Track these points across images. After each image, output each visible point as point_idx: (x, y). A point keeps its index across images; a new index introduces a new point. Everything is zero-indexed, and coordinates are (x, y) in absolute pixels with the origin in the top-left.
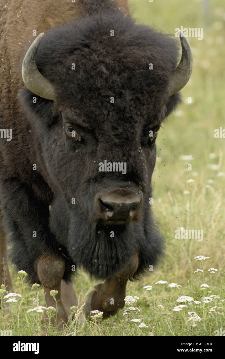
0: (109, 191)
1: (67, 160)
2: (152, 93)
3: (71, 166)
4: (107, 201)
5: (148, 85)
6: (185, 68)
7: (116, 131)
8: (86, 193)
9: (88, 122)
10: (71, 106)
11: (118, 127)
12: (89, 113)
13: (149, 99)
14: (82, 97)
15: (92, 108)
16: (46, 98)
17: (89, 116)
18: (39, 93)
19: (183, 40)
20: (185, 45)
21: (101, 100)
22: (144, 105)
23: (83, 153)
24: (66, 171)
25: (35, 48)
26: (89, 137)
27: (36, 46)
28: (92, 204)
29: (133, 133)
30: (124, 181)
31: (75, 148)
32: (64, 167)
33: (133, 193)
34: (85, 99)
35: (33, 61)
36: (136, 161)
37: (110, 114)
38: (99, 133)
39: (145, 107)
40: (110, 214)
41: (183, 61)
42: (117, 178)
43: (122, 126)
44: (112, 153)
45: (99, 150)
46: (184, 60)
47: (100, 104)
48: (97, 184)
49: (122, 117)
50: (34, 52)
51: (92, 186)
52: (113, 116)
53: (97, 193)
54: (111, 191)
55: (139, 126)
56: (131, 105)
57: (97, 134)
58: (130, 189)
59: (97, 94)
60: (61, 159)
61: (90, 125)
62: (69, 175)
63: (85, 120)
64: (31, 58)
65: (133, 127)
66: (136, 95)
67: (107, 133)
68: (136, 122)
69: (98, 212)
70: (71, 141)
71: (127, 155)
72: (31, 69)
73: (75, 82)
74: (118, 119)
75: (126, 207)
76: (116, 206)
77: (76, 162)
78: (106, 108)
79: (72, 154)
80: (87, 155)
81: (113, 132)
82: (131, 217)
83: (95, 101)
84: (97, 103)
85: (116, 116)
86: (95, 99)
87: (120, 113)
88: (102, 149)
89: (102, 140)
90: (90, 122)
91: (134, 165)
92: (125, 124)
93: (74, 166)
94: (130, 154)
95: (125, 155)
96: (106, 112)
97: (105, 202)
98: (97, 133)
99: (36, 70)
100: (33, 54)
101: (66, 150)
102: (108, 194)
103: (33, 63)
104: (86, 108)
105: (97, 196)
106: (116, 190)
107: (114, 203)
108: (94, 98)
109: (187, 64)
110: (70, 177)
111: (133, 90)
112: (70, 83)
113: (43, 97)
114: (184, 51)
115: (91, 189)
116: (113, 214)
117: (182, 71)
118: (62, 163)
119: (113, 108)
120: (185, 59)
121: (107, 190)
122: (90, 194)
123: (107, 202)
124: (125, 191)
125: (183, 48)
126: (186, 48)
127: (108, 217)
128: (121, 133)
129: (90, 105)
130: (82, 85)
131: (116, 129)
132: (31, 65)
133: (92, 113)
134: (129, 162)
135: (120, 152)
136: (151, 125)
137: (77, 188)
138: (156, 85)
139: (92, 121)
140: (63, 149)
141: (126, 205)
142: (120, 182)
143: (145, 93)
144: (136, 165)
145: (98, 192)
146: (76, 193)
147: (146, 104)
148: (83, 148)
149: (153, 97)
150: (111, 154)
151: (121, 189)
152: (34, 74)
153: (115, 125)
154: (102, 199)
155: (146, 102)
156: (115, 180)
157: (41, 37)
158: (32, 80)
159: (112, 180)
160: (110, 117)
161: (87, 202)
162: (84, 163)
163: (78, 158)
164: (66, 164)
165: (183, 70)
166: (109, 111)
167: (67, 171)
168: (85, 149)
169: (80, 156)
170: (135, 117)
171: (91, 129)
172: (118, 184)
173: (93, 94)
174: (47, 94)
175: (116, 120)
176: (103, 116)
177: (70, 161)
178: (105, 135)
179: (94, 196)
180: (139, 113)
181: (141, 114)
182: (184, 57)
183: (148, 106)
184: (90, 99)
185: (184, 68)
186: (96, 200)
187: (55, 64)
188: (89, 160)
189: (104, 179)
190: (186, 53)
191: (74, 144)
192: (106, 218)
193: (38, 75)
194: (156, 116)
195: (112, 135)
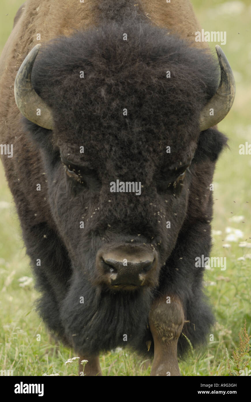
0: (111, 247)
1: (67, 207)
2: (172, 125)
3: (72, 215)
4: (109, 259)
5: (166, 114)
6: (225, 94)
7: (121, 171)
8: (87, 250)
9: (87, 161)
10: (68, 140)
11: (123, 166)
12: (89, 149)
13: (167, 132)
14: (80, 127)
15: (92, 142)
16: (45, 127)
17: (89, 152)
18: (36, 121)
19: (221, 57)
20: (224, 65)
21: (103, 131)
22: (159, 139)
23: (84, 197)
24: (66, 221)
25: (29, 63)
26: (90, 180)
27: (31, 61)
28: (94, 263)
29: (142, 173)
30: (131, 234)
31: (76, 191)
32: (64, 215)
33: (143, 250)
34: (84, 131)
35: (27, 80)
36: (148, 210)
37: (112, 150)
38: (103, 173)
39: (161, 142)
40: (114, 276)
41: (221, 85)
42: (122, 231)
43: (127, 165)
44: (116, 199)
45: (102, 194)
46: (223, 83)
47: (101, 136)
48: (98, 239)
49: (128, 153)
50: (28, 68)
51: (93, 240)
52: (115, 152)
53: (98, 249)
54: (115, 247)
55: (150, 165)
56: (141, 139)
57: (100, 175)
58: (138, 245)
59: (97, 125)
60: (61, 206)
61: (91, 164)
62: (69, 226)
63: (83, 158)
64: (24, 75)
65: (142, 167)
66: (148, 126)
67: (110, 173)
68: (146, 160)
69: (100, 274)
70: (72, 182)
71: (134, 201)
72: (24, 90)
73: (72, 108)
74: (121, 156)
75: (133, 268)
76: (119, 266)
77: (77, 210)
78: (108, 142)
79: (73, 199)
80: (90, 201)
81: (117, 172)
82: (142, 281)
83: (95, 133)
84: (98, 135)
85: (121, 152)
86: (95, 131)
87: (125, 149)
88: (105, 193)
89: (105, 182)
90: (90, 160)
91: (143, 214)
92: (131, 163)
93: (75, 214)
94: (139, 200)
95: (132, 201)
96: (107, 147)
97: (107, 261)
98: (100, 173)
99: (31, 90)
100: (26, 71)
101: (67, 194)
102: (111, 251)
103: (27, 82)
104: (85, 142)
105: (98, 254)
106: (121, 246)
107: (118, 262)
108: (94, 129)
109: (227, 89)
110: (71, 228)
111: (144, 120)
112: (67, 109)
113: (41, 126)
114: (223, 72)
115: (92, 244)
116: (117, 277)
117: (221, 98)
118: (62, 210)
119: (116, 141)
120: (225, 83)
121: (110, 245)
122: (92, 250)
123: (109, 261)
124: (132, 248)
125: (222, 68)
126: (226, 68)
127: (112, 280)
128: (126, 173)
129: (90, 137)
130: (80, 112)
131: (121, 168)
132: (24, 84)
133: (93, 148)
134: (138, 210)
135: (126, 197)
136: (172, 166)
137: (78, 243)
138: (177, 115)
139: (93, 158)
140: (64, 193)
141: (133, 265)
142: (126, 235)
143: (162, 124)
144: (146, 214)
145: (100, 248)
146: (77, 249)
147: (162, 138)
148: (85, 192)
149: (173, 130)
150: (114, 199)
151: (127, 244)
152: (28, 96)
153: (119, 164)
154: (103, 257)
155: (161, 135)
156: (119, 233)
157: (37, 50)
158: (26, 103)
159: (115, 233)
160: (112, 153)
161: (88, 260)
162: (86, 211)
163: (79, 204)
164: (67, 211)
165: (221, 95)
166: (111, 146)
167: (68, 221)
168: (87, 193)
169: (81, 201)
170: (144, 154)
171: (92, 168)
172: (123, 238)
173: (93, 124)
174: (45, 123)
175: (120, 157)
176: (105, 151)
177: (71, 208)
178: (109, 176)
179: (96, 252)
180: (151, 149)
181: (154, 151)
182: (223, 79)
183: (165, 141)
184: (89, 131)
185: (223, 94)
186: (97, 258)
187: (52, 85)
188: (91, 207)
189: (106, 231)
190: (225, 74)
191: (74, 186)
192: (110, 281)
193: (34, 98)
194: (179, 155)
195: (116, 176)
